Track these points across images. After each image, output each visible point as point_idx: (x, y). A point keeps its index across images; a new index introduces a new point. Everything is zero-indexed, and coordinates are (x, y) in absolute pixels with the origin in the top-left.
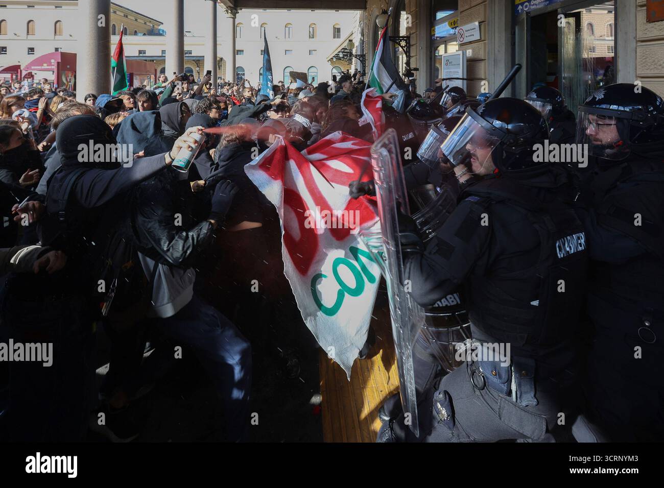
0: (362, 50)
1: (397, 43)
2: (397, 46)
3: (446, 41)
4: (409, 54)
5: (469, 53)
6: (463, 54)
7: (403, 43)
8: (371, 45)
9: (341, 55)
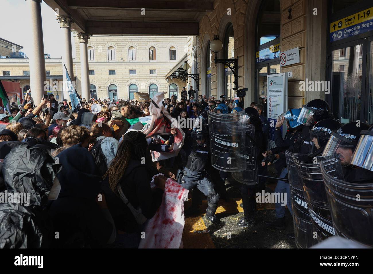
0: (196, 70)
1: (227, 65)
2: (226, 67)
3: (269, 64)
4: (237, 74)
5: (291, 74)
6: (286, 76)
7: (232, 65)
8: (203, 66)
9: (177, 74)
